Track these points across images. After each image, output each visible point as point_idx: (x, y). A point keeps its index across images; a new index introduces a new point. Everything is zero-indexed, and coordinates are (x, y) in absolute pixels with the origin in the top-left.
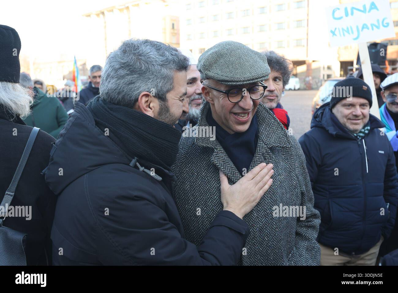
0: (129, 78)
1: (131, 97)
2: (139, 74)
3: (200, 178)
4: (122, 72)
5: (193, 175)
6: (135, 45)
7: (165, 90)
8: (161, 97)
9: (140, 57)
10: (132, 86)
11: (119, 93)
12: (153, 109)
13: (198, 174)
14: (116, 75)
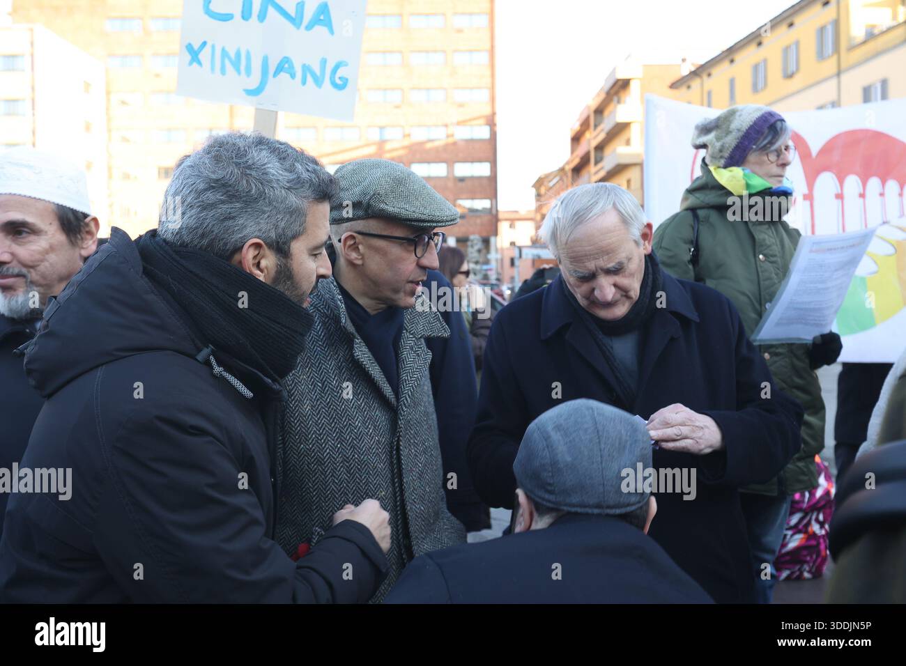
0: (225, 208)
1: (226, 244)
2: (246, 201)
3: (328, 391)
4: (211, 197)
5: (315, 386)
6: (239, 148)
7: (289, 234)
8: (281, 248)
9: (248, 172)
10: (230, 223)
11: (203, 236)
12: (266, 271)
13: (323, 385)
14: (199, 202)
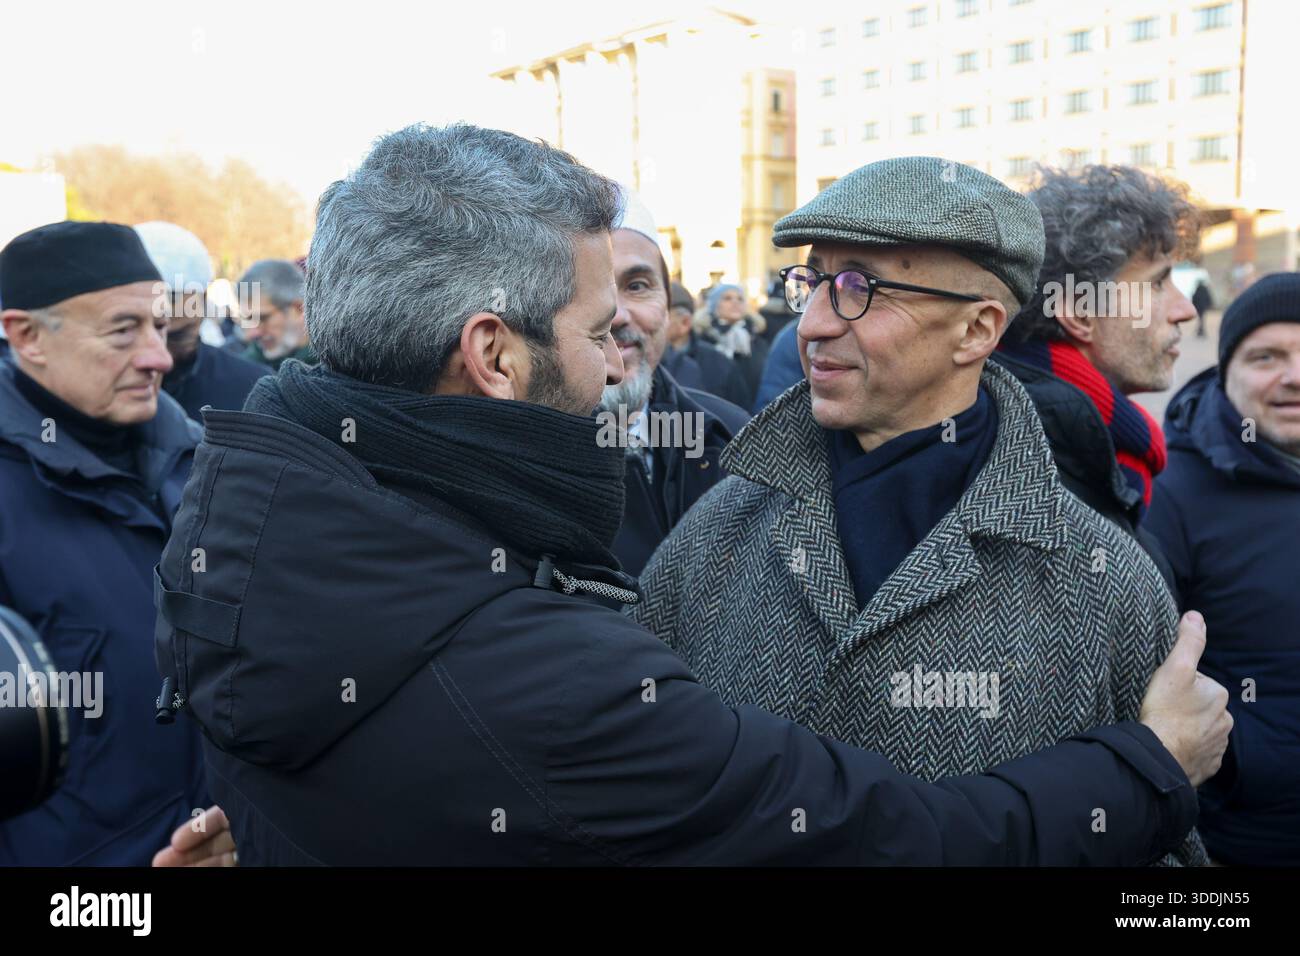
0: (422, 267)
1: (431, 338)
2: (458, 249)
4: (394, 248)
6: (431, 148)
7: (548, 301)
8: (535, 329)
9: (457, 190)
10: (433, 295)
11: (388, 326)
12: (511, 373)
14: (372, 261)
